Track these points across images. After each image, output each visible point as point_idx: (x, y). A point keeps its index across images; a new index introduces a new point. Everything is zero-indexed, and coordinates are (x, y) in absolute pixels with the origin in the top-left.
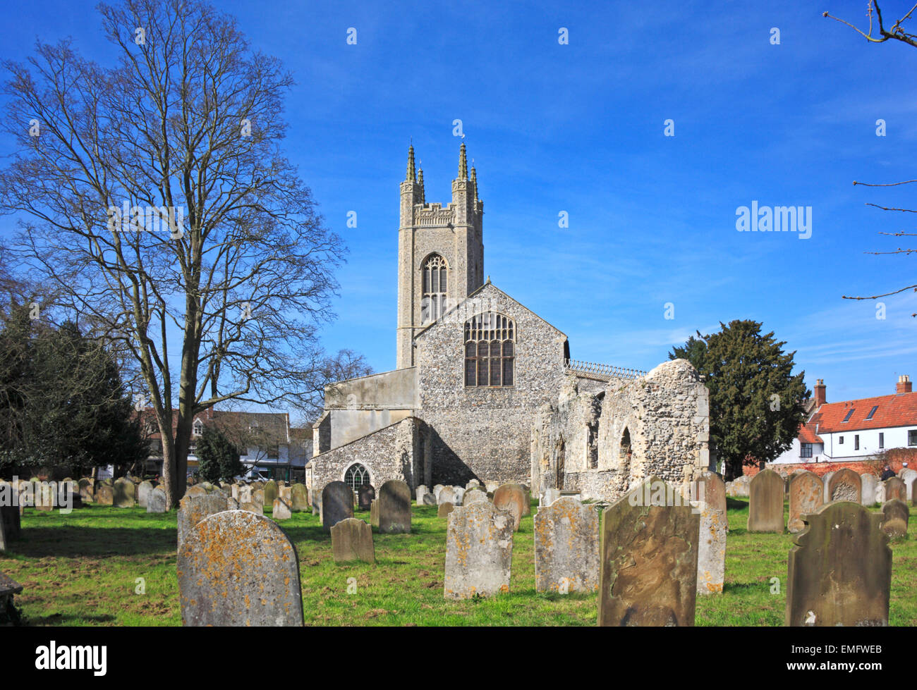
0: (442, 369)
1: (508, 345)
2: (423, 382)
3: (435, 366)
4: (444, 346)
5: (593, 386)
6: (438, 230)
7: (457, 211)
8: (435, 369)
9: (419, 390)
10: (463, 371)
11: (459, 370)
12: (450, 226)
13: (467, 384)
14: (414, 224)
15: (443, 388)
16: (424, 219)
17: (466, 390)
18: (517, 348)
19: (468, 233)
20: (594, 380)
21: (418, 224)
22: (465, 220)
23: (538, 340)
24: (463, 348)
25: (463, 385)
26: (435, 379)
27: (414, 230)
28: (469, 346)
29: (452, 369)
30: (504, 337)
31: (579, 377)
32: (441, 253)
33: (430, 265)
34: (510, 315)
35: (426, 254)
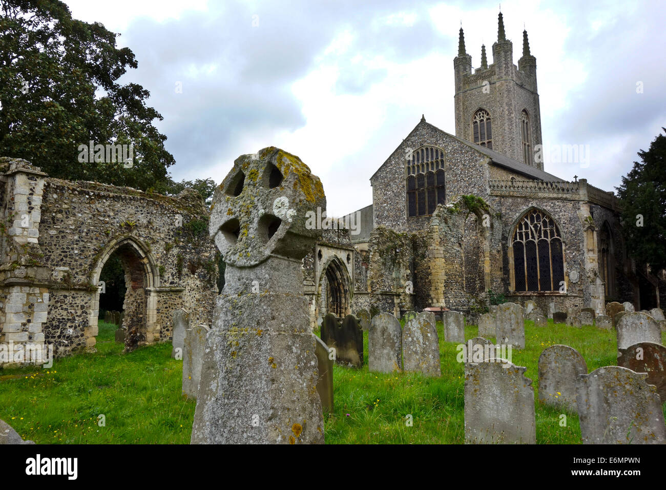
0: (390, 204)
1: (441, 174)
2: (377, 217)
3: (385, 202)
4: (391, 183)
6: (481, 89)
7: (496, 70)
8: (385, 205)
9: (375, 225)
10: (406, 204)
11: (403, 203)
12: (491, 83)
13: (410, 215)
14: (463, 88)
15: (391, 221)
16: (471, 82)
17: (408, 220)
18: (447, 176)
19: (506, 85)
20: (518, 197)
21: (467, 88)
22: (503, 75)
23: (464, 165)
24: (406, 182)
25: (406, 216)
26: (386, 213)
27: (463, 93)
28: (409, 180)
29: (397, 203)
30: (437, 166)
31: (503, 197)
32: (484, 107)
33: (478, 120)
34: (440, 146)
35: (475, 109)
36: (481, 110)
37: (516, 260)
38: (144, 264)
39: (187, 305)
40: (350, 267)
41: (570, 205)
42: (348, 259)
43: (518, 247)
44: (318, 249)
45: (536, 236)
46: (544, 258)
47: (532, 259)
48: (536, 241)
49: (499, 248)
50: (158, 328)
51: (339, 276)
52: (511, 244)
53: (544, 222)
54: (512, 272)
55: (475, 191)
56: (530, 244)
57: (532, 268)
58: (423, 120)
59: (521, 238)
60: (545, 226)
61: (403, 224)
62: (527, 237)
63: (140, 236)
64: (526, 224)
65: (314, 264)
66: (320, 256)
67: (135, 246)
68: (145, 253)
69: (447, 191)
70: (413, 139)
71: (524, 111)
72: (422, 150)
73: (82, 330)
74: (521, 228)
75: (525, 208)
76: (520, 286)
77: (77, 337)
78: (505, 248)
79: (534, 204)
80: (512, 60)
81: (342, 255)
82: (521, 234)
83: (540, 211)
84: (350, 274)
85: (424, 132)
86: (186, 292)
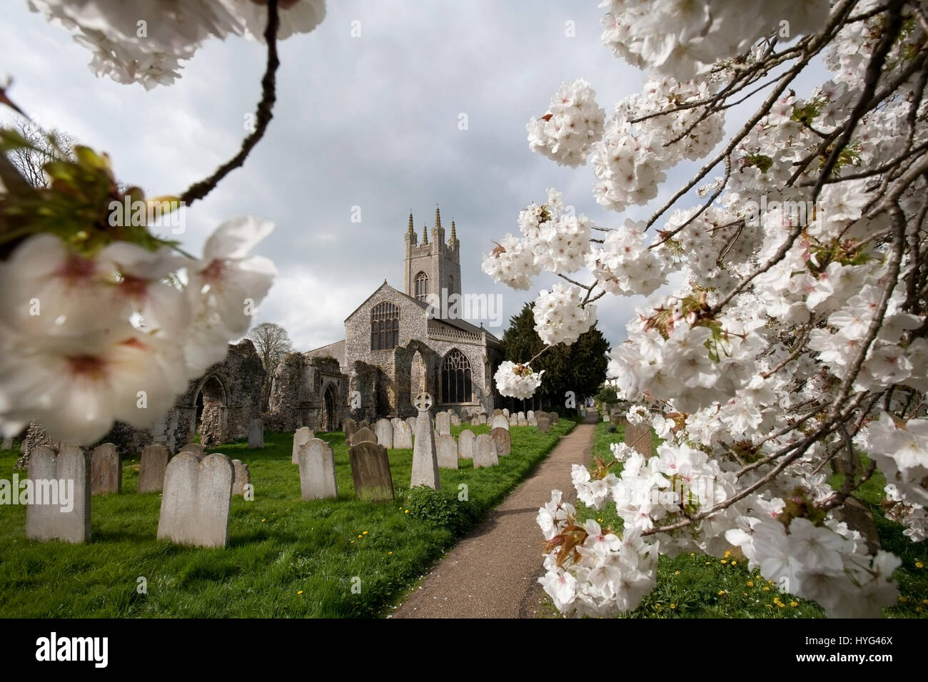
0: (359, 340)
1: (395, 321)
2: (348, 349)
3: (355, 338)
4: (360, 325)
5: (445, 346)
6: (423, 258)
7: (434, 246)
8: (355, 340)
9: (347, 355)
10: (370, 341)
11: (368, 340)
12: (429, 255)
13: (372, 349)
14: (410, 256)
15: (359, 352)
16: (416, 253)
17: (371, 352)
18: (400, 323)
19: (440, 258)
20: (446, 341)
21: (413, 256)
22: (437, 250)
23: (412, 318)
24: (370, 325)
25: (370, 350)
26: (355, 347)
27: (411, 259)
28: (373, 324)
29: (364, 340)
30: (393, 317)
31: (437, 340)
32: (424, 271)
33: (419, 279)
34: (396, 303)
35: (417, 272)
36: (422, 272)
37: (443, 382)
38: (221, 390)
39: (244, 416)
40: (339, 388)
41: (476, 348)
42: (339, 383)
43: (444, 374)
44: (322, 377)
45: (456, 367)
46: (460, 381)
47: (453, 382)
48: (456, 370)
49: (433, 375)
50: (228, 432)
51: (332, 395)
52: (440, 372)
53: (461, 358)
54: (440, 389)
55: (419, 335)
56: (452, 371)
57: (453, 388)
58: (386, 283)
59: (447, 368)
60: (461, 360)
61: (368, 355)
62: (451, 367)
63: (221, 372)
64: (450, 359)
65: (318, 388)
66: (322, 382)
67: (217, 379)
68: (223, 384)
69: (400, 334)
70: (377, 295)
71: (451, 276)
72: (384, 304)
73: (186, 434)
74: (447, 362)
75: (450, 348)
76: (445, 400)
77: (183, 438)
78: (436, 375)
79: (455, 346)
80: (444, 241)
81: (335, 381)
82: (447, 365)
83: (459, 351)
84: (339, 394)
85: (386, 291)
86: (244, 408)
